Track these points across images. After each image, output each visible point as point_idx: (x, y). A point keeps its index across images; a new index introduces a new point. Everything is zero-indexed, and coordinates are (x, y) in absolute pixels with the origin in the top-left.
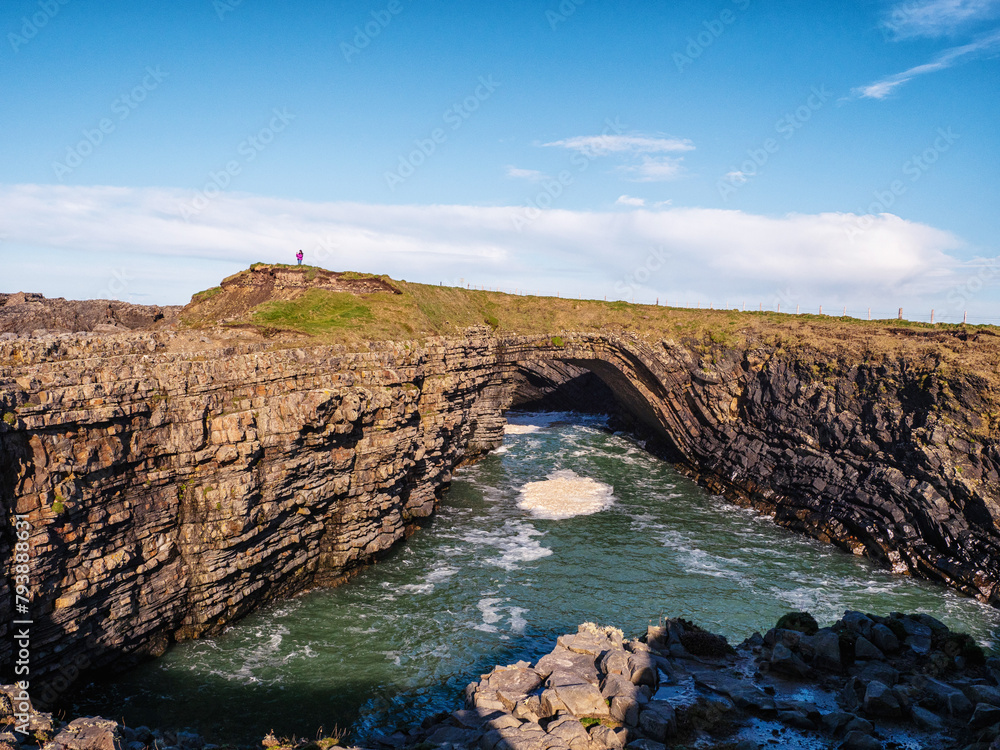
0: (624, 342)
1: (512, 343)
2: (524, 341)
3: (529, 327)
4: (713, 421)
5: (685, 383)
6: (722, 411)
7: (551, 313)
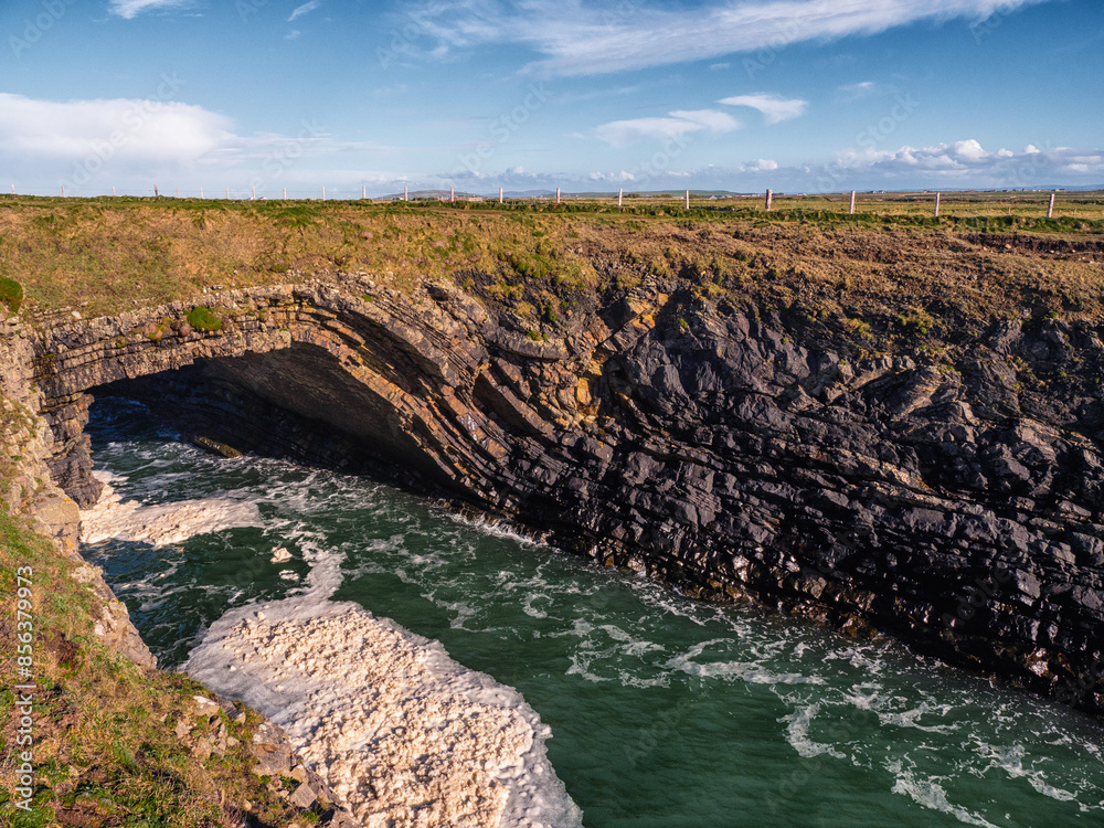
0: (349, 298)
1: (76, 343)
2: (109, 330)
3: (111, 291)
4: (548, 429)
5: (480, 363)
6: (563, 406)
7: (153, 246)
